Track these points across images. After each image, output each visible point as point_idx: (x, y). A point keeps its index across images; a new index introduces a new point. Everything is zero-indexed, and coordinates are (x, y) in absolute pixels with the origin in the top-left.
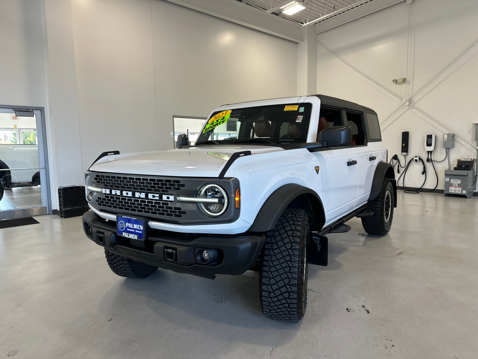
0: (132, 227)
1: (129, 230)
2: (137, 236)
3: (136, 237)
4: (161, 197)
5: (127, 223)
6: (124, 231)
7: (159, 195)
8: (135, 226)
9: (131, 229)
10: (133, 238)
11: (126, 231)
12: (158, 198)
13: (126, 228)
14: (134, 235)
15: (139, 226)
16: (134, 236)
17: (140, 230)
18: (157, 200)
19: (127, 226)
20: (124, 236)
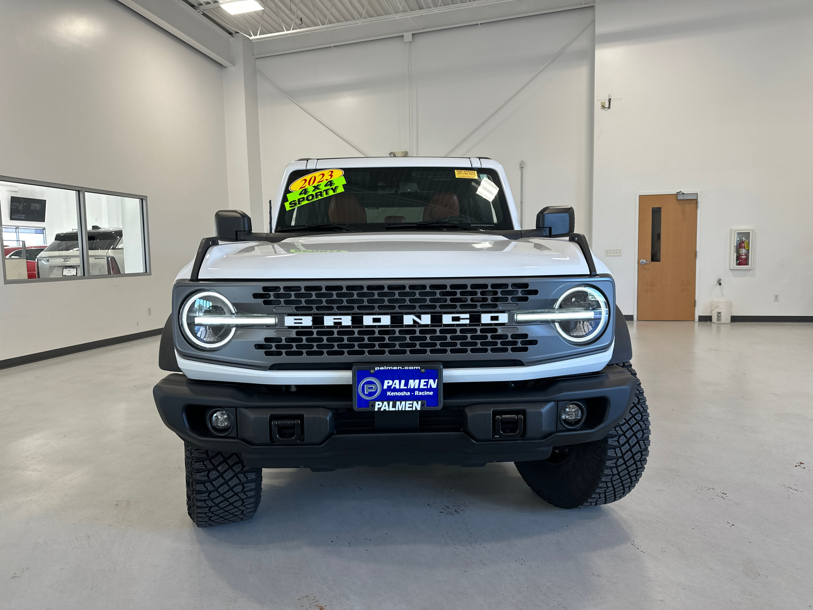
0: (402, 387)
1: (392, 394)
2: (420, 402)
3: (417, 406)
4: (475, 319)
5: (386, 382)
6: (377, 399)
7: (470, 315)
8: (413, 384)
9: (401, 390)
10: (407, 409)
11: (383, 397)
12: (467, 322)
13: (384, 392)
14: (411, 402)
15: (425, 382)
16: (412, 404)
17: (431, 389)
18: (465, 325)
19: (385, 387)
20: (379, 409)
